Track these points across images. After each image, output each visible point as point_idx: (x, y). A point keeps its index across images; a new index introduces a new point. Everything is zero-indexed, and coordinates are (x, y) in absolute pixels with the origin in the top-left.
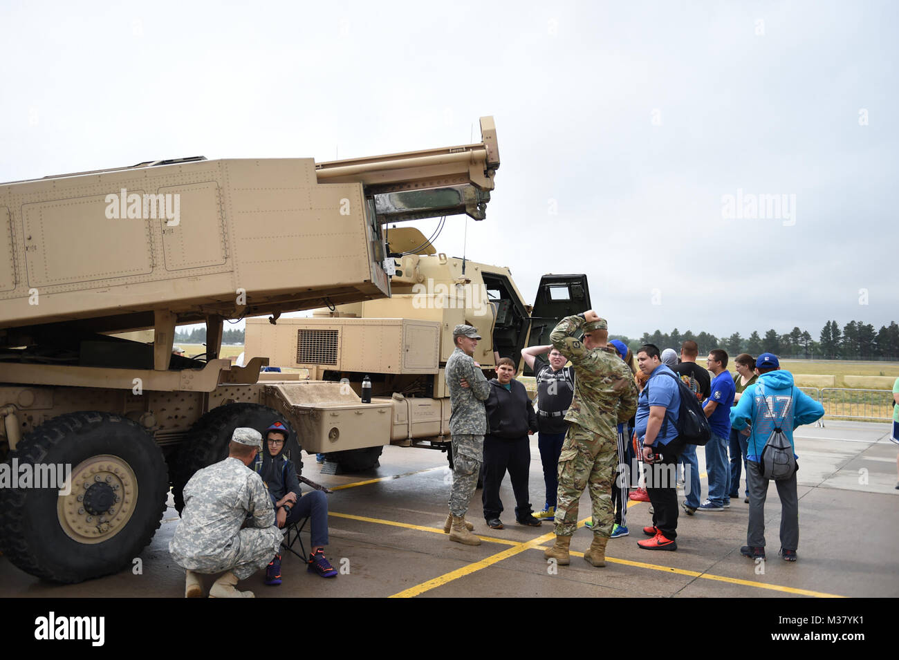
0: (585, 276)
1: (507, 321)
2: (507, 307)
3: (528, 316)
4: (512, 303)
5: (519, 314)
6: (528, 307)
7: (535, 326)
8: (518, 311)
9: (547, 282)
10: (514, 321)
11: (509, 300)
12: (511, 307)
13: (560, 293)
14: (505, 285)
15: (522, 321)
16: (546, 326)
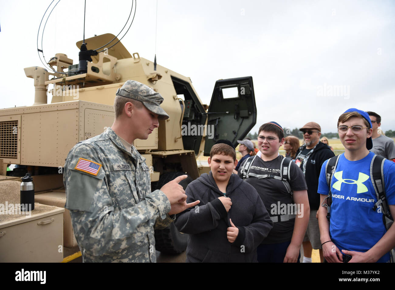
0: (251, 78)
1: (191, 117)
2: (190, 106)
3: (205, 112)
4: (194, 103)
5: (199, 111)
6: (205, 106)
7: (211, 119)
8: (198, 109)
9: (220, 85)
10: (195, 116)
11: (191, 101)
12: (193, 106)
13: (230, 93)
14: (188, 89)
15: (201, 116)
16: (219, 118)
